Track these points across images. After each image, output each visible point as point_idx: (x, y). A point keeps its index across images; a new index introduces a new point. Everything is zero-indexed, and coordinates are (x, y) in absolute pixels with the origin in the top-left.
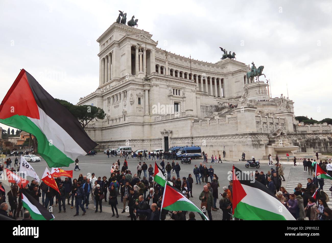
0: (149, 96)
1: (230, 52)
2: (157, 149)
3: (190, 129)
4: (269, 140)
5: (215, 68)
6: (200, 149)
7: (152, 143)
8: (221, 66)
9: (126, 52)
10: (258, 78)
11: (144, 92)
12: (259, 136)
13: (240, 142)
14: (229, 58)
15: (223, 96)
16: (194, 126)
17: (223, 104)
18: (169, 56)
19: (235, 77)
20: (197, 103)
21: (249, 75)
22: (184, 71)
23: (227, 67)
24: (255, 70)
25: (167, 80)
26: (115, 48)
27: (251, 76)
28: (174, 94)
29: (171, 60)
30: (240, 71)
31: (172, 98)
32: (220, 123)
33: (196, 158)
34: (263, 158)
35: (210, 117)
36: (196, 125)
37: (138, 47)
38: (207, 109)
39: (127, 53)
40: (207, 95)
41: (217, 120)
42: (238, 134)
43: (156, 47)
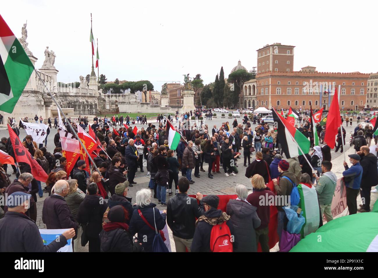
4: (44, 101)
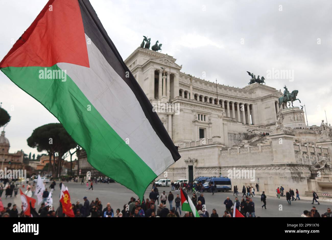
0: (172, 121)
1: (259, 76)
2: (180, 179)
3: (218, 158)
4: (311, 173)
5: (242, 93)
6: (229, 180)
7: (175, 172)
8: (249, 91)
9: (149, 76)
10: (292, 103)
11: (167, 117)
12: (299, 168)
13: (276, 174)
14: (258, 83)
15: (251, 123)
16: (222, 154)
17: (253, 131)
18: (193, 81)
19: (265, 102)
20: (224, 130)
21: (282, 100)
22: (209, 96)
23: (255, 92)
24: (288, 95)
25: (192, 105)
26: (138, 72)
27: (284, 102)
28: (199, 120)
29: (195, 85)
30: (270, 97)
31: (197, 123)
32: (252, 152)
33: (225, 191)
34: (305, 194)
35: (239, 145)
36: (224, 153)
37: (161, 71)
38: (235, 137)
39: (150, 78)
40: (234, 122)
41: (249, 148)
42: (274, 165)
43: (179, 72)
